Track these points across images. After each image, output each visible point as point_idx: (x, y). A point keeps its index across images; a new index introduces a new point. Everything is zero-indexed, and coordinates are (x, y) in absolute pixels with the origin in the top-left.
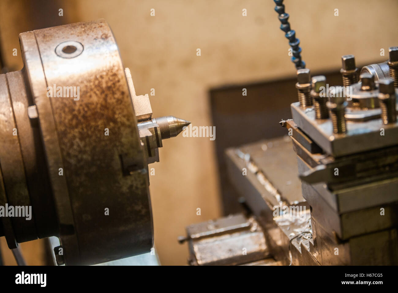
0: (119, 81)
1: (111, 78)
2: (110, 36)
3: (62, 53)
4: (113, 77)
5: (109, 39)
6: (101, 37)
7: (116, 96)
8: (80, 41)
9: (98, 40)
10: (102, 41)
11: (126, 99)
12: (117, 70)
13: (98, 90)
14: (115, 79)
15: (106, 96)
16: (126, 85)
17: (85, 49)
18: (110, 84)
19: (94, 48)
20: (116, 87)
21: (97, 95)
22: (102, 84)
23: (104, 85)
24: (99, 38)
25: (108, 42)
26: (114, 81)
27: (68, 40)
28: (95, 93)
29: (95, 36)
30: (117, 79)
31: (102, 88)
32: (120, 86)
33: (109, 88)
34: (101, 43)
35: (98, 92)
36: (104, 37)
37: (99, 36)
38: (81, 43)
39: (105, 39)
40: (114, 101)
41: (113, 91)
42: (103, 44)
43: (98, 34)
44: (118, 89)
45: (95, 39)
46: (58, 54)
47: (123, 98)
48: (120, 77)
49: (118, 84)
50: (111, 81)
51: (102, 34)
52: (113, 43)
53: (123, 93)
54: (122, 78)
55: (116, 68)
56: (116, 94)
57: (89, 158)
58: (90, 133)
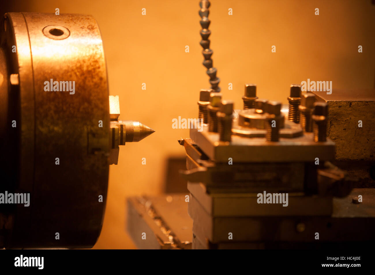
0: (99, 68)
1: (92, 64)
2: (96, 28)
3: (49, 33)
4: (95, 63)
5: (95, 30)
6: (88, 27)
7: (95, 80)
8: (67, 27)
9: (84, 29)
10: (88, 31)
11: (103, 85)
12: (99, 58)
13: (79, 72)
14: (95, 65)
15: (86, 78)
16: (105, 72)
17: (71, 34)
18: (90, 68)
19: (80, 35)
20: (96, 73)
21: (77, 75)
22: (83, 68)
23: (85, 69)
24: (85, 28)
25: (93, 32)
26: (95, 67)
27: (56, 24)
28: (75, 73)
29: (82, 26)
30: (97, 66)
31: (82, 71)
32: (99, 72)
33: (89, 72)
34: (87, 32)
35: (78, 74)
36: (90, 27)
37: (86, 26)
38: (68, 29)
39: (92, 30)
40: (92, 84)
41: (92, 75)
42: (89, 33)
43: (85, 25)
44: (97, 75)
45: (81, 28)
46: (45, 34)
47: (101, 83)
48: (100, 64)
49: (98, 70)
50: (92, 66)
51: (89, 25)
52: (99, 34)
53: (101, 79)
54: (103, 65)
55: (98, 56)
56: (94, 78)
57: (60, 131)
58: (65, 108)
